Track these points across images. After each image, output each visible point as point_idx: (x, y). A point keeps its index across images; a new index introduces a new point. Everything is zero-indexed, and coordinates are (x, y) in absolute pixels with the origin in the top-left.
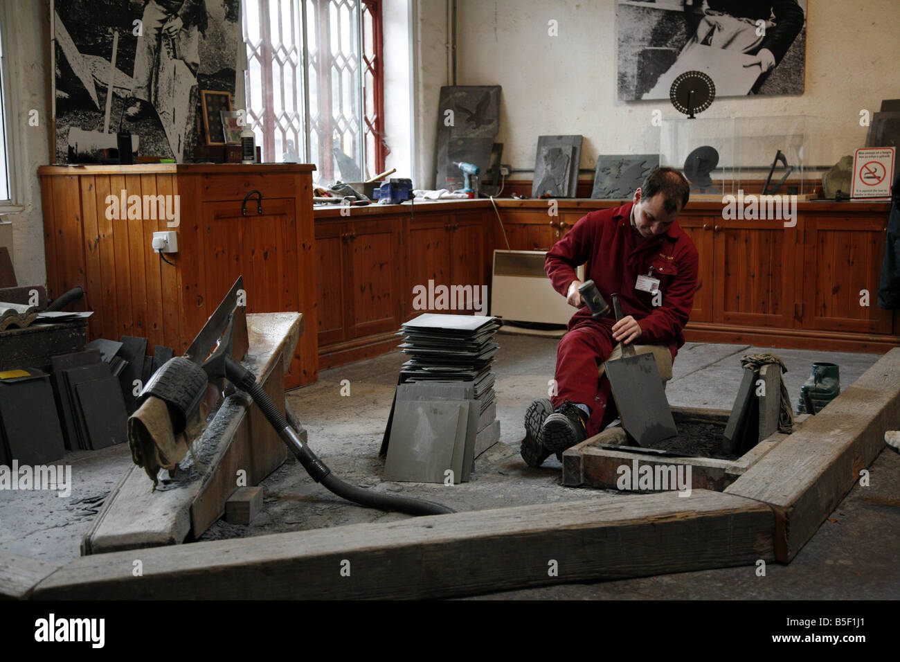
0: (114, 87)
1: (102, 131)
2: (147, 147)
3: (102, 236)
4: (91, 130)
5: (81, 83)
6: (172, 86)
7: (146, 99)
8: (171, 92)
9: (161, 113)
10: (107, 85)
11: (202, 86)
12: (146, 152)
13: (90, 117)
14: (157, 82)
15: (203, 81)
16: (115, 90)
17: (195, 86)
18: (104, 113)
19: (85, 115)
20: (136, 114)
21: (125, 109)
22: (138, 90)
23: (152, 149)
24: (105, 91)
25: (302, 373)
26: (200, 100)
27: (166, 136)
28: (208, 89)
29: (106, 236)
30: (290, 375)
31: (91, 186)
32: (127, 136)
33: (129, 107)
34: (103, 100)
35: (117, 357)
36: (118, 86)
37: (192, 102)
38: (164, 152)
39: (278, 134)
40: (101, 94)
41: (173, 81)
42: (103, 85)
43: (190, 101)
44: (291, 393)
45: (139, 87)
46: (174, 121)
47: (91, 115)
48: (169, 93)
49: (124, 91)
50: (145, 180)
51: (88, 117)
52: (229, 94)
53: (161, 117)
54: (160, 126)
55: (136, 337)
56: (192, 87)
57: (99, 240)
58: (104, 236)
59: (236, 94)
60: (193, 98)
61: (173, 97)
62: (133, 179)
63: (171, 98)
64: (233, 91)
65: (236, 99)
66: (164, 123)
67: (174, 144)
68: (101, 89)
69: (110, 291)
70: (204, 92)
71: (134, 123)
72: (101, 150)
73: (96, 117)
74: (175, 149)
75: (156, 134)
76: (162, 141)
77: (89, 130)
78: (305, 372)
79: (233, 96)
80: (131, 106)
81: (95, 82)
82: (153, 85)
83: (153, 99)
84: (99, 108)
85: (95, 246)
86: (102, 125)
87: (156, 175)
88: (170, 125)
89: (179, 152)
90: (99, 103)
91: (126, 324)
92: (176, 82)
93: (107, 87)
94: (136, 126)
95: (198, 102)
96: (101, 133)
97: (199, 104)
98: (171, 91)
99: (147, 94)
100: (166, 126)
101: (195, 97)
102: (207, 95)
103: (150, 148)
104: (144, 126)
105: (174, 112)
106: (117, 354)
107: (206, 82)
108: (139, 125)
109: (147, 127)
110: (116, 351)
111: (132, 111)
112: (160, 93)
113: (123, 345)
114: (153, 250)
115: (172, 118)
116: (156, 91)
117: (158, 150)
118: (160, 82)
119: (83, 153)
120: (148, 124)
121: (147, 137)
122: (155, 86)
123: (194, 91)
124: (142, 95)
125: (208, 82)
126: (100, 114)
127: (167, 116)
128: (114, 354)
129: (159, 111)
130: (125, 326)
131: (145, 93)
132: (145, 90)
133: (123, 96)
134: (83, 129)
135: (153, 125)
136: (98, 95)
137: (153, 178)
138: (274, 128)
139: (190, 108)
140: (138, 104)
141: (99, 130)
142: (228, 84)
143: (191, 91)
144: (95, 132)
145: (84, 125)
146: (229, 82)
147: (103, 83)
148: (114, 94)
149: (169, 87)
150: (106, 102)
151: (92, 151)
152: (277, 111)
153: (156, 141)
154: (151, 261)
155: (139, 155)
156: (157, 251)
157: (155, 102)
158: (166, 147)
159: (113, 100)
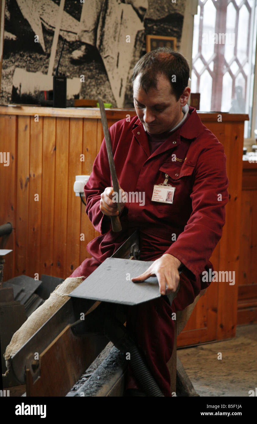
0: (61, 30)
1: (46, 73)
2: (89, 90)
3: (32, 176)
4: (35, 72)
5: (29, 26)
6: (118, 30)
7: (91, 43)
8: (117, 36)
9: (106, 58)
10: (54, 28)
11: (148, 31)
12: (87, 95)
13: (35, 59)
14: (103, 26)
15: (149, 25)
16: (61, 33)
17: (141, 31)
18: (49, 55)
19: (30, 56)
20: (80, 58)
21: (70, 52)
22: (85, 34)
23: (94, 92)
24: (52, 33)
25: (219, 328)
26: (145, 45)
27: (108, 80)
28: (155, 34)
29: (36, 176)
30: (206, 328)
31: (26, 127)
32: (62, 80)
33: (73, 50)
34: (48, 43)
35: (35, 296)
36: (65, 29)
37: (137, 47)
38: (105, 95)
39: (227, 79)
40: (48, 37)
41: (119, 25)
42: (51, 28)
43: (135, 46)
44: (205, 347)
45: (85, 31)
46: (117, 65)
47: (36, 57)
48: (114, 38)
49: (70, 34)
50: (73, 124)
51: (33, 59)
52: (175, 39)
53: (105, 61)
54: (103, 70)
55: (55, 277)
56: (139, 32)
57: (29, 179)
58: (34, 175)
59: (183, 39)
60: (138, 43)
61: (118, 41)
62: (63, 122)
63: (117, 42)
64: (179, 37)
65: (182, 44)
66: (107, 67)
67: (116, 88)
68: (48, 32)
69: (35, 230)
70: (150, 37)
71: (78, 67)
72: (42, 92)
73: (41, 59)
74: (116, 93)
75: (99, 77)
76: (104, 84)
77: (33, 71)
78: (222, 326)
79: (179, 41)
80: (76, 49)
81: (43, 25)
82: (99, 29)
83: (98, 43)
84: (45, 50)
85: (26, 185)
86: (47, 67)
87: (84, 119)
88: (113, 69)
89: (120, 95)
90: (46, 46)
91: (47, 263)
92: (122, 26)
93: (54, 30)
94: (80, 69)
95: (143, 47)
96: (45, 76)
97: (144, 49)
98: (117, 34)
99: (93, 37)
100: (109, 70)
101: (141, 41)
102: (152, 40)
103: (92, 91)
104: (87, 69)
105: (118, 57)
106: (36, 292)
107: (152, 27)
108: (83, 68)
109: (91, 70)
110: (35, 289)
111: (77, 54)
112: (105, 37)
113: (42, 284)
114: (75, 193)
115: (116, 63)
116: (102, 35)
117: (100, 94)
118: (106, 26)
119: (26, 94)
120: (92, 68)
121: (89, 80)
122: (102, 30)
123: (140, 35)
124: (87, 39)
125: (155, 27)
126: (46, 57)
127: (111, 60)
128: (32, 292)
129: (103, 55)
130: (45, 265)
131: (91, 36)
132: (91, 34)
133: (68, 39)
134: (28, 70)
135: (96, 69)
136: (45, 38)
137: (81, 123)
138: (222, 75)
139: (134, 52)
140: (83, 47)
141: (43, 72)
142: (175, 29)
143: (137, 35)
144: (39, 74)
145: (29, 67)
146: (175, 27)
147: (50, 26)
148: (60, 37)
149: (115, 32)
150: (51, 45)
151: (35, 92)
152: (228, 56)
153: (98, 85)
154: (73, 203)
155: (81, 98)
156: (78, 195)
157: (100, 46)
158: (108, 90)
159: (59, 43)
